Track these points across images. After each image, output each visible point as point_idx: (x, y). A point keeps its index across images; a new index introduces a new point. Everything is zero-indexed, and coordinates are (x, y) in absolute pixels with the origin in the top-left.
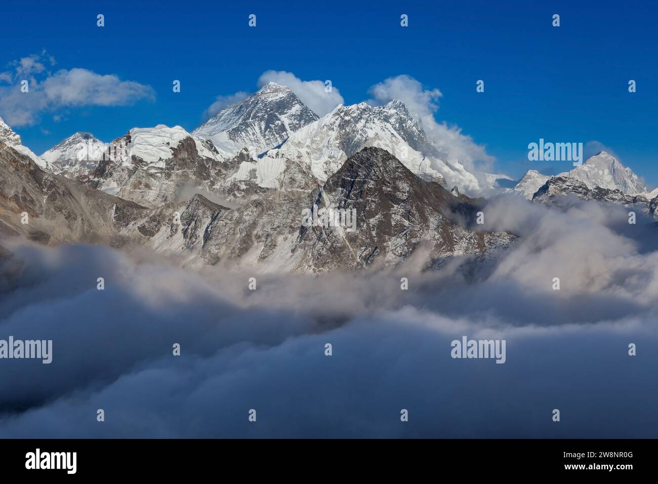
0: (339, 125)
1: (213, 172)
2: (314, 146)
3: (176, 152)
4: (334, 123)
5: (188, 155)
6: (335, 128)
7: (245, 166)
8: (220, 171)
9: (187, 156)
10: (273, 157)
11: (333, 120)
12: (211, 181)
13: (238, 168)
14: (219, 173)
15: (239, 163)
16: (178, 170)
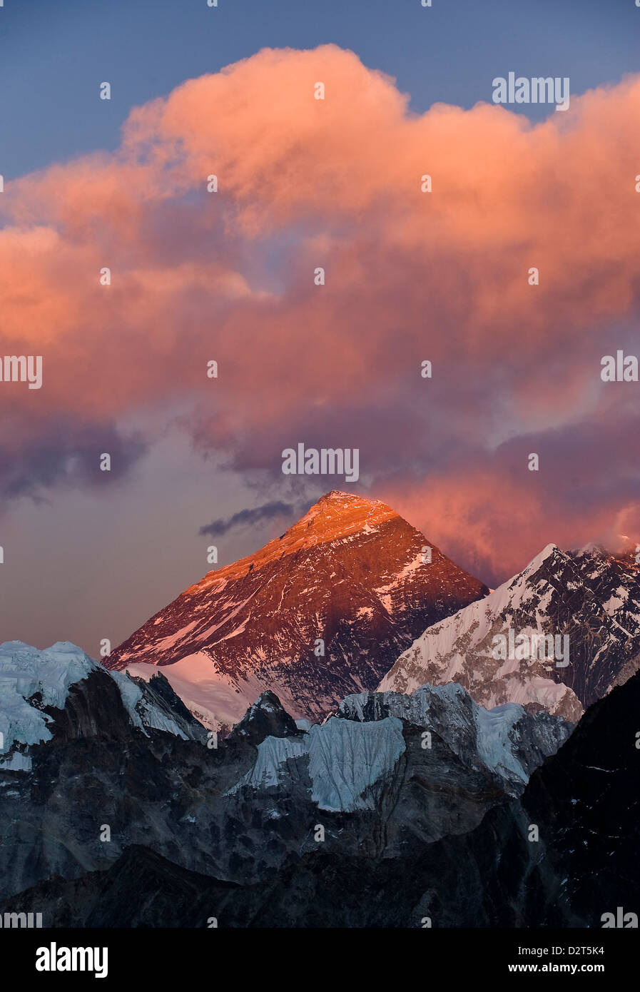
0: (551, 609)
1: (176, 776)
2: (478, 676)
3: (60, 719)
4: (536, 601)
5: (100, 725)
6: (539, 619)
7: (274, 751)
8: (198, 771)
9: (95, 732)
10: (356, 719)
11: (529, 594)
12: (173, 804)
13: (254, 758)
14: (195, 778)
15: (255, 740)
16: (71, 774)
